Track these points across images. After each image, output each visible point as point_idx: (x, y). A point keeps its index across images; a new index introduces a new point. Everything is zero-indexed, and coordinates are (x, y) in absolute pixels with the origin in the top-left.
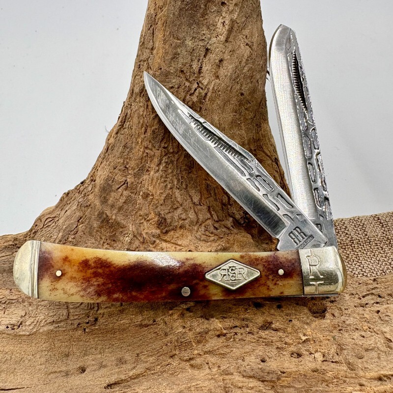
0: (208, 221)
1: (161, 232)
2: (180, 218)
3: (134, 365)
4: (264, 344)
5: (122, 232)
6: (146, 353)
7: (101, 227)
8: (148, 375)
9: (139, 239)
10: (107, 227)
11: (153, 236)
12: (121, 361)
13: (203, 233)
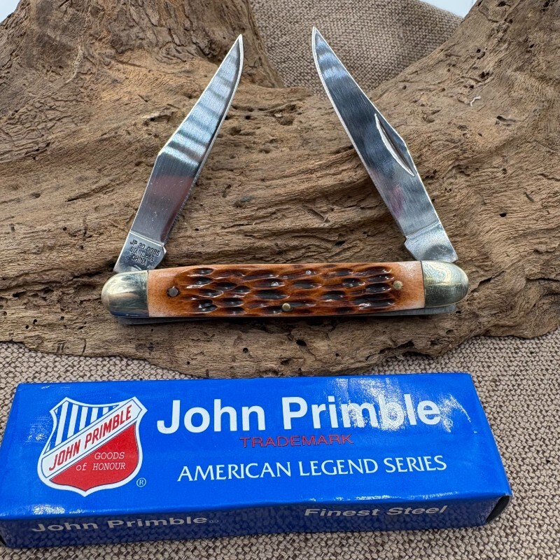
0: (169, 44)
1: (117, 52)
2: (137, 37)
3: (96, 180)
4: (233, 145)
5: (69, 55)
6: (108, 166)
7: (42, 53)
8: (113, 186)
9: (91, 60)
10: (51, 51)
11: (108, 57)
12: (81, 179)
13: (164, 55)
